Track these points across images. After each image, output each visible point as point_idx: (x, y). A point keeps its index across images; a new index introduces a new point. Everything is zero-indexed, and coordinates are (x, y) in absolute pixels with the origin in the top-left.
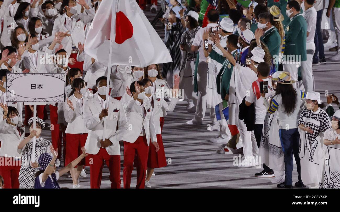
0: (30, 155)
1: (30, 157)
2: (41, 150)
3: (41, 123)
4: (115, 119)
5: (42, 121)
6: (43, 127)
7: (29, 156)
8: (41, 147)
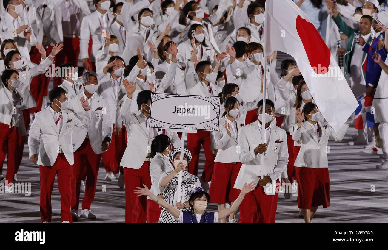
0: (174, 192)
1: (174, 195)
2: (187, 187)
3: (186, 154)
4: (276, 151)
5: (188, 152)
6: (190, 159)
7: (172, 193)
8: (186, 183)
